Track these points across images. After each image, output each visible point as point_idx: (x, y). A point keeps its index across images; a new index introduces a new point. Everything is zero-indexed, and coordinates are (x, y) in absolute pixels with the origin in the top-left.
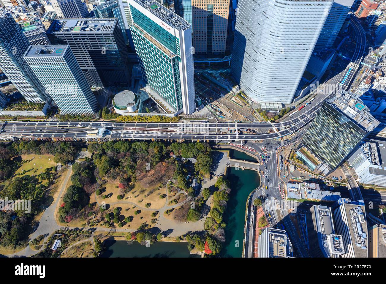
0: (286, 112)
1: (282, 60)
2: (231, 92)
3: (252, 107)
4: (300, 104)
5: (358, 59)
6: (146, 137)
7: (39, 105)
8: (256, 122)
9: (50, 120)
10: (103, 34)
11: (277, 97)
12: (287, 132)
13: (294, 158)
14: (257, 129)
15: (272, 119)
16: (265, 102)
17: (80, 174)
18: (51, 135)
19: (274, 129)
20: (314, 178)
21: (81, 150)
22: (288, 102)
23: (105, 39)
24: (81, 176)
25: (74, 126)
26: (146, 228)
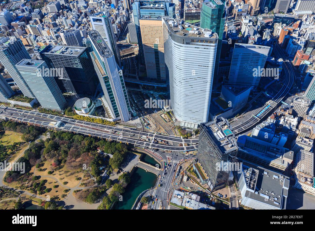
1: (189, 88)
2: (163, 110)
3: (174, 124)
5: (279, 98)
6: (86, 133)
7: (30, 99)
8: (172, 136)
10: (74, 57)
11: (194, 119)
12: (192, 148)
13: (191, 170)
14: (170, 142)
15: (185, 135)
16: (185, 121)
17: (31, 150)
18: (28, 120)
19: (183, 143)
20: (202, 191)
21: (42, 134)
24: (31, 152)
25: (45, 117)
26: (56, 200)
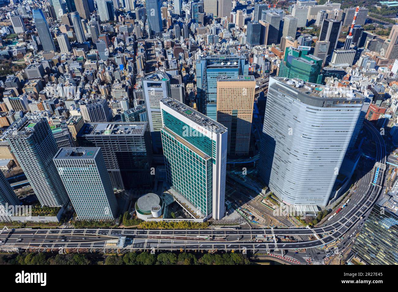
0: (324, 216)
1: (315, 161)
2: (260, 194)
4: (336, 206)
5: (382, 158)
6: (173, 247)
7: (54, 209)
8: (293, 227)
9: (64, 226)
10: (134, 137)
11: (312, 199)
12: (330, 239)
15: (310, 224)
16: (299, 204)
18: (64, 245)
19: (315, 235)
22: (323, 205)
23: (135, 141)
25: (91, 234)
